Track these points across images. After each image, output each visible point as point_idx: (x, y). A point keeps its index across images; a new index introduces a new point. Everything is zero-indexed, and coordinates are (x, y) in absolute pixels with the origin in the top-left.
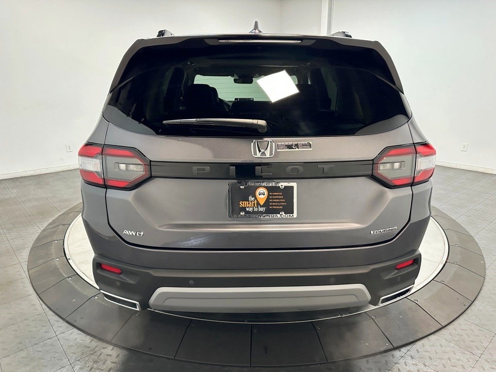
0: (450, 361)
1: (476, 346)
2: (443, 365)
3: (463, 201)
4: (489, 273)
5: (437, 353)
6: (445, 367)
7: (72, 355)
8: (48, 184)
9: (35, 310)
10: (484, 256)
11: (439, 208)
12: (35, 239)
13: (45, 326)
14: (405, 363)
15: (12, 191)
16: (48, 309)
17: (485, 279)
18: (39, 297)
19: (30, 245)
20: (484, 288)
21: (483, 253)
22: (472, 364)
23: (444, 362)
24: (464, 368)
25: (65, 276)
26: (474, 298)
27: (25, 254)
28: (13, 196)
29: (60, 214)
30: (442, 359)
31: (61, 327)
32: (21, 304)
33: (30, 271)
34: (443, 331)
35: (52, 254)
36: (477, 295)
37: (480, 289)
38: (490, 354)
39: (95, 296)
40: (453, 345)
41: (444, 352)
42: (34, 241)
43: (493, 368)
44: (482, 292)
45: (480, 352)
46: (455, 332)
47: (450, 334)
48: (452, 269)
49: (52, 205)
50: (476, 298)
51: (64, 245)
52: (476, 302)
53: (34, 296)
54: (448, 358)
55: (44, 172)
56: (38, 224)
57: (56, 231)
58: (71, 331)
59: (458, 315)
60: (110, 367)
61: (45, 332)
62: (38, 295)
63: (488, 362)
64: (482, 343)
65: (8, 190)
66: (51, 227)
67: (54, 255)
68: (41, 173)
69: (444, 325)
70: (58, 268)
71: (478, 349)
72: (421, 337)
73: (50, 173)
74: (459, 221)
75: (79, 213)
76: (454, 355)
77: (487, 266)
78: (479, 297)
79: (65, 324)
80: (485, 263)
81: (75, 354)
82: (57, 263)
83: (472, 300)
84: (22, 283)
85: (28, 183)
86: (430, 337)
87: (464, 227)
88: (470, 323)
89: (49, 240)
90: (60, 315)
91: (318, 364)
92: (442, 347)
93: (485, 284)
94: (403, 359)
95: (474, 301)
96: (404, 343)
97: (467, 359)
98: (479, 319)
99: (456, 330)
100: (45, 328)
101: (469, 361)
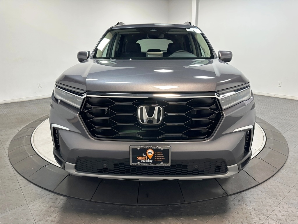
0: (263, 203)
1: (280, 195)
2: (258, 205)
3: (277, 115)
4: (291, 154)
5: (254, 198)
6: (259, 206)
7: (28, 198)
8: (26, 107)
9: (9, 174)
10: (288, 145)
11: (262, 118)
12: (14, 136)
13: (14, 183)
14: (234, 204)
15: (4, 110)
16: (17, 173)
17: (288, 157)
18: (13, 167)
19: (11, 139)
20: (287, 162)
21: (288, 143)
22: (276, 205)
23: (259, 203)
24: (271, 207)
25: (30, 155)
26: (280, 168)
27: (8, 144)
28: (4, 113)
29: (31, 122)
30: (257, 202)
31: (24, 183)
32: (2, 171)
33: (9, 153)
34: (259, 186)
35: (23, 143)
36: (282, 166)
37: (284, 163)
38: (288, 199)
39: (46, 166)
40: (265, 194)
41: (259, 198)
42: (13, 137)
43: (289, 207)
44: (286, 164)
45: (282, 198)
46: (267, 187)
47: (264, 188)
48: (267, 151)
49: (27, 118)
50: (281, 168)
51: (31, 138)
52: (281, 170)
53: (10, 167)
54: (262, 201)
55: (24, 100)
56: (18, 128)
57: (27, 131)
58: (30, 185)
59: (269, 177)
60: (51, 205)
61: (14, 186)
62: (12, 165)
63: (287, 204)
64: (283, 193)
65: (2, 109)
66: (24, 129)
67: (24, 144)
68: (23, 101)
69: (260, 182)
70: (26, 151)
71: (281, 196)
72: (245, 189)
73: (28, 101)
74: (274, 125)
75: (42, 121)
76: (265, 200)
77: (290, 150)
78: (284, 167)
79: (26, 181)
80: (288, 149)
81: (31, 198)
82: (25, 148)
83: (279, 169)
84: (4, 159)
85: (14, 106)
86: (251, 190)
87: (277, 129)
88: (277, 182)
89: (22, 135)
90: (24, 176)
91: (179, 204)
92: (258, 195)
93: (288, 160)
94: (233, 202)
95: (280, 169)
96: (234, 192)
97: (273, 202)
98: (283, 180)
99: (267, 186)
100: (14, 184)
101: (274, 203)
